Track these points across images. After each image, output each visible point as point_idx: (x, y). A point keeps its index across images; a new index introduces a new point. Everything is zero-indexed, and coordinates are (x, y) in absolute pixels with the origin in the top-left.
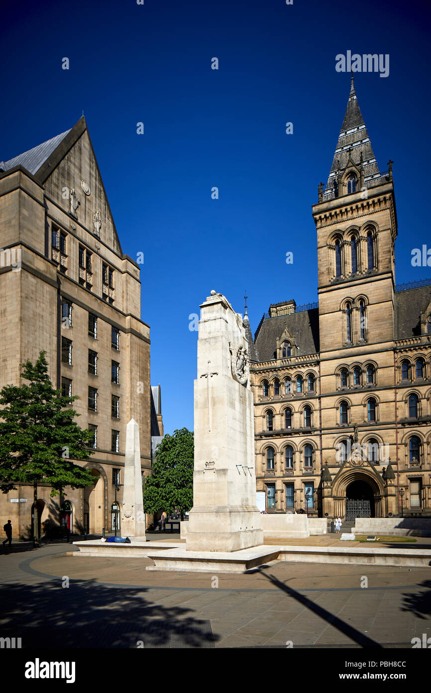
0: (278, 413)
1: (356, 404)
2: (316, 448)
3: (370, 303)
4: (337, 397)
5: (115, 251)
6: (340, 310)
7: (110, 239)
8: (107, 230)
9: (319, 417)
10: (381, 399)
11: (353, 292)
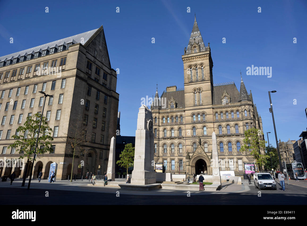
0: (169, 130)
1: (199, 128)
2: (184, 145)
3: (203, 90)
4: (192, 125)
5: (109, 67)
6: (192, 92)
7: (107, 64)
8: (106, 60)
9: (185, 132)
10: (209, 126)
11: (197, 86)
